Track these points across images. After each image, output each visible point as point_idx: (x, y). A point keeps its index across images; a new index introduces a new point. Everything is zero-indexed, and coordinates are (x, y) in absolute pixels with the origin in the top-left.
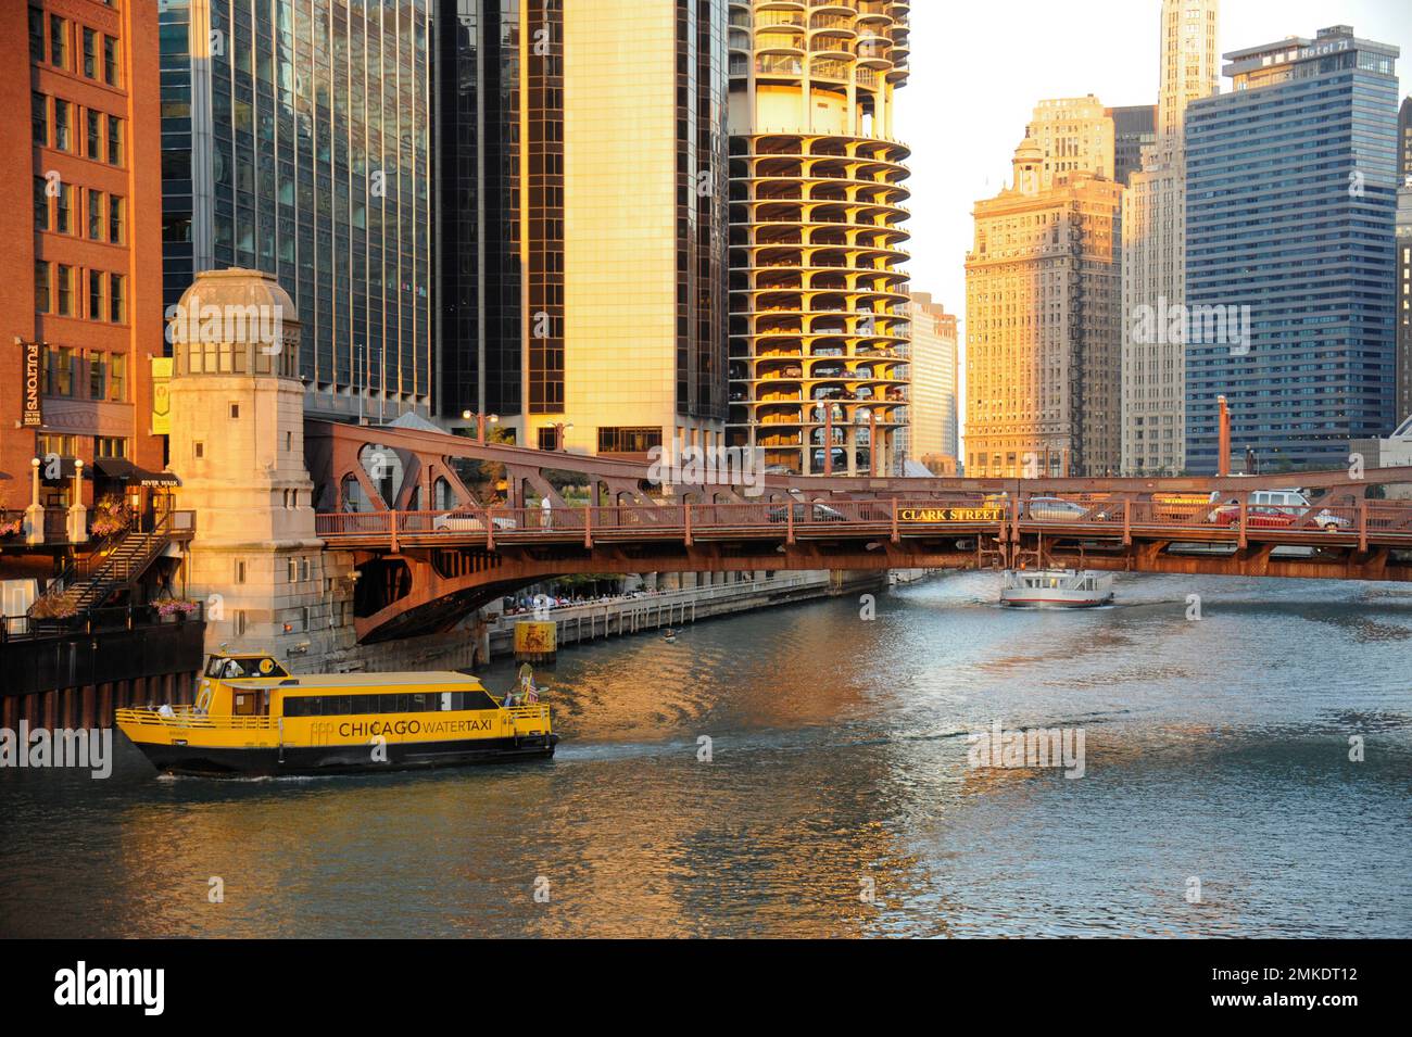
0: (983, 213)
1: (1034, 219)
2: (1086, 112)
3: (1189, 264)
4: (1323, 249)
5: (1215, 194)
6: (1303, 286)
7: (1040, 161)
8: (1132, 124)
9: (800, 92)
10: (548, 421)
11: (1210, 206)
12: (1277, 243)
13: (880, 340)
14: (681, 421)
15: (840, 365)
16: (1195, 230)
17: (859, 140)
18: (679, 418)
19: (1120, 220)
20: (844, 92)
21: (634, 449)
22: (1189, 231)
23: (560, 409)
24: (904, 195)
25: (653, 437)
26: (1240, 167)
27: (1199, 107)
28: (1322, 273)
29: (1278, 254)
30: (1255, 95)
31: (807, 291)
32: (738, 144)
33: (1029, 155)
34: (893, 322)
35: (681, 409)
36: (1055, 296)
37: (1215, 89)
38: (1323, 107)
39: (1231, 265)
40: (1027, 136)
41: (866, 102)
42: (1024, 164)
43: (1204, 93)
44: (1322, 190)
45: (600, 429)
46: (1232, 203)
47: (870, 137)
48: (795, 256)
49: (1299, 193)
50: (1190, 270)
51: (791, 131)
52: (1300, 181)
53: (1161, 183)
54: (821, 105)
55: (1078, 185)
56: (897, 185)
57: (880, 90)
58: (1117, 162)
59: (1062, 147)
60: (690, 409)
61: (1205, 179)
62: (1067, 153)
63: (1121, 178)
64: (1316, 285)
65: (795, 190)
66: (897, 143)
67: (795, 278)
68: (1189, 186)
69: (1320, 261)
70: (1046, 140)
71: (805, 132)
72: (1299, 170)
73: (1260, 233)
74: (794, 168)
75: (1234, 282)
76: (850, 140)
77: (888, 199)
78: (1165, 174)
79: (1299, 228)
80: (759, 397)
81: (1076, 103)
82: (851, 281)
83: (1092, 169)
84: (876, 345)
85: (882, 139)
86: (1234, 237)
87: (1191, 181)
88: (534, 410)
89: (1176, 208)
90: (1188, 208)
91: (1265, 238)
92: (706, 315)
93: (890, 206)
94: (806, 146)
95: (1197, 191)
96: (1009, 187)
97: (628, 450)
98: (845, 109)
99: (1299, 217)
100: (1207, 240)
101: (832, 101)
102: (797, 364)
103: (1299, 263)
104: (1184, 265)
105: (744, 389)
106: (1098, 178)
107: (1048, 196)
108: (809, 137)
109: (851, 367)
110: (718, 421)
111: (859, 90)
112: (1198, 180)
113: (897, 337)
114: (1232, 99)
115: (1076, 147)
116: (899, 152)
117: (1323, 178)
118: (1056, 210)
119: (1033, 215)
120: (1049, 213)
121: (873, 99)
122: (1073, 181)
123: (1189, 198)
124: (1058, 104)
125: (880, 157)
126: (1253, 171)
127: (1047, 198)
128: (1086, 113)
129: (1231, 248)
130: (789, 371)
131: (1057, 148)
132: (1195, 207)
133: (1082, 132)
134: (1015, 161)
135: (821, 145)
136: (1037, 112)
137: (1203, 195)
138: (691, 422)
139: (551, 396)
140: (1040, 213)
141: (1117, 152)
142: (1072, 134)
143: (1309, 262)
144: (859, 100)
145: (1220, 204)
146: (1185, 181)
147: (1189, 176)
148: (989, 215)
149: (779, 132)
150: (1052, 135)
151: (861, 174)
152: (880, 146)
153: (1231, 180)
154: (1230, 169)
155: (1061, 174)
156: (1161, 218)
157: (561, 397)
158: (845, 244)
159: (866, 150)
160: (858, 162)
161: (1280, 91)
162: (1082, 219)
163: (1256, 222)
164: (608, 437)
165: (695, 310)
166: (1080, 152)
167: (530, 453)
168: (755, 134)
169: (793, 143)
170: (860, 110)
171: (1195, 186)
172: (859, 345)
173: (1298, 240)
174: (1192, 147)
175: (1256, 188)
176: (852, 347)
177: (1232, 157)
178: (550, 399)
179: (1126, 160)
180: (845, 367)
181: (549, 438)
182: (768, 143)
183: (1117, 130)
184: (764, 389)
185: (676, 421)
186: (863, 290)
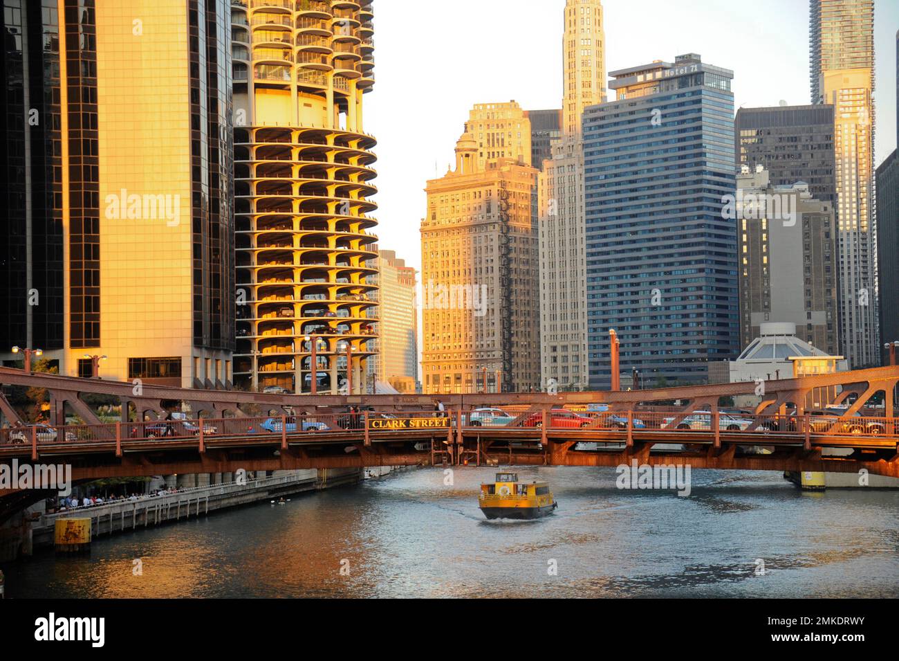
0: (433, 189)
1: (472, 195)
2: (509, 113)
3: (588, 229)
4: (684, 219)
5: (606, 177)
6: (671, 247)
7: (475, 150)
8: (544, 123)
9: (290, 94)
10: (86, 353)
11: (603, 186)
12: (651, 214)
13: (356, 287)
14: (197, 353)
15: (324, 307)
16: (592, 204)
17: (336, 132)
18: (195, 350)
19: (537, 195)
20: (324, 95)
21: (158, 375)
22: (587, 204)
23: (96, 344)
24: (372, 175)
25: (174, 366)
26: (623, 157)
27: (592, 111)
28: (684, 237)
29: (652, 222)
30: (633, 104)
31: (297, 248)
32: (241, 134)
33: (468, 145)
34: (365, 273)
35: (197, 343)
36: (489, 254)
37: (604, 98)
38: (681, 113)
39: (619, 230)
40: (466, 131)
41: (341, 103)
42: (464, 153)
43: (595, 101)
44: (682, 175)
45: (130, 360)
46: (618, 184)
47: (345, 130)
48: (288, 222)
49: (667, 177)
50: (589, 234)
51: (283, 124)
52: (667, 168)
53: (566, 169)
54: (306, 105)
55: (505, 169)
56: (366, 167)
57: (352, 94)
58: (533, 152)
59: (492, 140)
60: (204, 342)
61: (598, 165)
62: (496, 144)
63: (536, 163)
64: (681, 246)
65: (287, 170)
66: (366, 135)
67: (288, 239)
68: (587, 171)
69: (683, 228)
70: (481, 135)
71: (294, 125)
72: (666, 160)
73: (639, 206)
74: (286, 153)
75: (621, 243)
76: (329, 132)
77: (360, 178)
78: (570, 161)
79: (667, 203)
80: (260, 333)
81: (501, 107)
82: (332, 242)
83: (515, 157)
84: (352, 292)
85: (354, 132)
86: (620, 209)
87: (589, 167)
88: (74, 345)
89: (577, 187)
90: (587, 187)
91: (643, 210)
92: (217, 268)
93: (361, 183)
94: (295, 136)
95: (593, 174)
96: (453, 169)
97: (153, 376)
98: (325, 108)
99: (667, 194)
100: (601, 211)
101: (315, 102)
102: (290, 306)
103: (667, 229)
104: (584, 230)
105: (248, 326)
106: (519, 163)
107: (483, 176)
108: (297, 129)
109: (333, 309)
110: (227, 352)
111: (336, 94)
112: (593, 166)
113: (369, 285)
114: (616, 106)
115: (503, 140)
116: (368, 142)
117: (683, 166)
118: (488, 188)
119: (471, 191)
120: (483, 190)
121: (346, 101)
122: (501, 166)
123: (587, 179)
124: (488, 107)
125: (353, 146)
126: (632, 160)
127: (482, 179)
128: (509, 115)
129: (619, 218)
130: (284, 312)
131: (488, 140)
132: (592, 187)
133: (507, 130)
134: (457, 150)
135: (307, 136)
136: (472, 113)
137: (597, 178)
138: (205, 354)
139: (89, 333)
140: (477, 190)
141: (533, 144)
142: (499, 131)
143: (675, 228)
144: (336, 101)
145: (610, 185)
146: (584, 167)
147: (587, 163)
148: (438, 191)
149: (274, 125)
150: (484, 131)
151: (338, 158)
152: (354, 137)
153: (617, 167)
154: (617, 158)
155: (492, 161)
156: (567, 195)
157: (97, 334)
158: (327, 213)
159: (342, 140)
160: (336, 149)
161: (650, 101)
162: (508, 194)
163: (636, 198)
164: (137, 366)
165: (208, 264)
166: (506, 144)
167: (71, 379)
168: (254, 126)
169: (285, 134)
170: (337, 109)
171: (591, 170)
172: (339, 292)
173: (666, 212)
174: (588, 142)
175: (636, 173)
176: (333, 293)
177: (617, 150)
178: (88, 335)
179: (540, 150)
180: (328, 308)
181: (87, 367)
182: (265, 133)
183: (533, 128)
184: (264, 326)
185: (193, 352)
186: (341, 248)
